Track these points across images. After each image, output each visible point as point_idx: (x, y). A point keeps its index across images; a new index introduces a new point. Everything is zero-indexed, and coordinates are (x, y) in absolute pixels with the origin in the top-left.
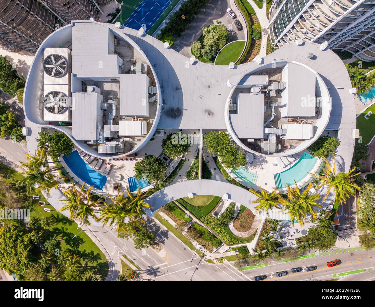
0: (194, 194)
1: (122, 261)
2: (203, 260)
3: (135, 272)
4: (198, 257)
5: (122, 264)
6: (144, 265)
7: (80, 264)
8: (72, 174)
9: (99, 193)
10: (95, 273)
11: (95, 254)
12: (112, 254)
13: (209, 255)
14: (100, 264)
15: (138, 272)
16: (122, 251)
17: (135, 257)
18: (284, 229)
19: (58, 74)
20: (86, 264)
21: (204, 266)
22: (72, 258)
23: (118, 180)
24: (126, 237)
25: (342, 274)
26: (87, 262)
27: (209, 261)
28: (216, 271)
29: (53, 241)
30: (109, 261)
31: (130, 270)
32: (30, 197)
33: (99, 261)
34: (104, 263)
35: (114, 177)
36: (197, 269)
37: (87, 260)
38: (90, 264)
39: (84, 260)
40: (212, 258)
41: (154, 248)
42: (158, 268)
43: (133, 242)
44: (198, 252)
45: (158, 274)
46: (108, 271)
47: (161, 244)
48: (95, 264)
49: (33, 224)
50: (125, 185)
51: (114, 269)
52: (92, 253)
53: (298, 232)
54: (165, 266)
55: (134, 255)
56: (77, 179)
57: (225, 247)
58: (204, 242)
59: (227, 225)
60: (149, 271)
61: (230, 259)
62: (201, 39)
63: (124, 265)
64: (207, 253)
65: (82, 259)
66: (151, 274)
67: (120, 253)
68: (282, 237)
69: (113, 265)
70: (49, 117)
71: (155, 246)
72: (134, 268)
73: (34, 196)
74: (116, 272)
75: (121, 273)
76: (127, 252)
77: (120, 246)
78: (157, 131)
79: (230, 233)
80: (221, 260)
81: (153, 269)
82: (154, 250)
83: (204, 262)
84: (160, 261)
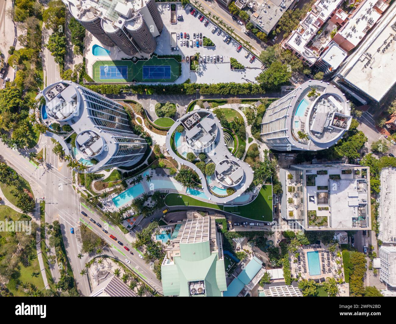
0: (58, 142)
1: (43, 149)
2: (72, 184)
3: (42, 159)
4: (72, 181)
5: (41, 151)
6: (49, 160)
7: (26, 132)
8: (41, 109)
9: (42, 119)
10: (28, 142)
11: (36, 135)
12: (42, 143)
13: (76, 185)
14: (33, 141)
15: (44, 160)
16: (47, 146)
17: (49, 154)
18: (109, 203)
19: (58, 90)
20: (28, 135)
21: (70, 187)
22: (26, 127)
23: (49, 122)
24: (54, 142)
25: (115, 248)
26: (30, 135)
27: (74, 187)
28: (72, 194)
29: (26, 113)
30: (38, 144)
31: (42, 156)
32: (37, 86)
33: (34, 140)
34: (35, 142)
35: (49, 120)
36: (66, 185)
37: (30, 134)
38: (30, 137)
39: (30, 132)
40: (76, 188)
41: (60, 159)
42: (53, 168)
43: (54, 147)
44: (74, 180)
45: (50, 169)
46: (33, 147)
47: (64, 160)
48: (31, 139)
49: (26, 99)
50: (49, 124)
51: (36, 149)
52: (35, 134)
53: (113, 210)
54: (56, 170)
55: (50, 153)
56: (41, 111)
57: (84, 188)
58: (80, 178)
59: (92, 180)
60: (48, 165)
61: (82, 195)
62: (162, 105)
63: (42, 152)
64: (77, 183)
65: (29, 131)
66: (47, 167)
67: (45, 146)
68: (104, 205)
69: (38, 147)
70: (47, 95)
71: (61, 158)
72: (44, 157)
73: (39, 88)
74: (36, 151)
75: (37, 154)
76: (48, 149)
77: (48, 143)
78: (66, 121)
79: (90, 184)
80: (79, 192)
81: (50, 166)
82: (59, 159)
83: (72, 185)
84: (57, 166)
